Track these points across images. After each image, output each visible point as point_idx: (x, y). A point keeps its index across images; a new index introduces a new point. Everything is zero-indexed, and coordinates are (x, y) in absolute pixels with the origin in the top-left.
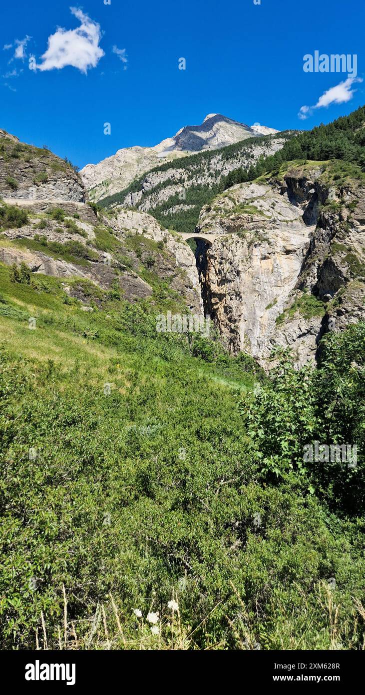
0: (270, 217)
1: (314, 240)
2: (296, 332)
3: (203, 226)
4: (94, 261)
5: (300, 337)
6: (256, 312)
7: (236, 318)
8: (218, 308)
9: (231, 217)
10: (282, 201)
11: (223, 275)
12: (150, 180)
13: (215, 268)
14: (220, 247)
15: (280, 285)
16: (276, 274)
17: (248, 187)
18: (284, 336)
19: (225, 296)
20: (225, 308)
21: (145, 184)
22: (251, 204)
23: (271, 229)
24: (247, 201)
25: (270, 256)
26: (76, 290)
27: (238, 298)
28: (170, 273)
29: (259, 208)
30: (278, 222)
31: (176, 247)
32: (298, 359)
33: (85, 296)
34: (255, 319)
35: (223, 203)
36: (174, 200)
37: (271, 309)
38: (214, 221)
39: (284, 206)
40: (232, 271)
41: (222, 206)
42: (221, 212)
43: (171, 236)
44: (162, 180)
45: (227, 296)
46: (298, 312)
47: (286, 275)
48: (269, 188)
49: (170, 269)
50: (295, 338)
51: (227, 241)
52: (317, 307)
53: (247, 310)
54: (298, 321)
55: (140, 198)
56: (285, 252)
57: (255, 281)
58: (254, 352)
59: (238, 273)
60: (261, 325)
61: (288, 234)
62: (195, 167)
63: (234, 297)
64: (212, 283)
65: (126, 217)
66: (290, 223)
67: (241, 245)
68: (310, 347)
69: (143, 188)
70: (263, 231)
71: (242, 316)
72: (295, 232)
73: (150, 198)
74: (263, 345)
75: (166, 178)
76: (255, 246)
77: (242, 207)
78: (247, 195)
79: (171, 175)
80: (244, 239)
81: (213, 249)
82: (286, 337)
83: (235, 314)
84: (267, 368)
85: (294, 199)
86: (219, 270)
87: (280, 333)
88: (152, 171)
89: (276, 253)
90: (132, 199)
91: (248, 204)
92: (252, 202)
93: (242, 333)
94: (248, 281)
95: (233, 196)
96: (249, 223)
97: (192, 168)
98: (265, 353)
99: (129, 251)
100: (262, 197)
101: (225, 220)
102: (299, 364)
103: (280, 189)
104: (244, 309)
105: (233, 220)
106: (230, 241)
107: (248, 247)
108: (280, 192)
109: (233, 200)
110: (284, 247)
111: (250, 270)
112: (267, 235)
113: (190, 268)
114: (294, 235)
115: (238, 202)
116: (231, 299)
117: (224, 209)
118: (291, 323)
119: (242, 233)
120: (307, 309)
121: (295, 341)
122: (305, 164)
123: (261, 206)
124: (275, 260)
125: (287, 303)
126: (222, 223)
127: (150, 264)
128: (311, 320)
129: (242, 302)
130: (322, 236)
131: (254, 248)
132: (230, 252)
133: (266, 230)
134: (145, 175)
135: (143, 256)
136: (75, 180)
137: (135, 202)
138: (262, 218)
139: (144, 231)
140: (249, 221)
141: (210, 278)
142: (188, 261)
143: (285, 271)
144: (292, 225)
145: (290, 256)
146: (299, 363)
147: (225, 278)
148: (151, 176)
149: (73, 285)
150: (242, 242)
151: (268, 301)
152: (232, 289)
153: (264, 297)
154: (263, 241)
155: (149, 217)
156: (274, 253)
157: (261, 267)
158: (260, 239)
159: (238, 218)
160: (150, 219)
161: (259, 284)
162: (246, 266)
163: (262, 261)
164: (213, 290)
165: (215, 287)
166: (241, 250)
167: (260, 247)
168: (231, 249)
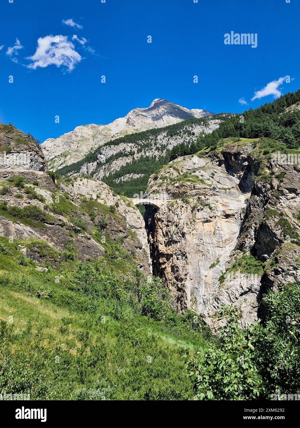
0: (210, 186)
1: (250, 206)
2: (238, 290)
3: (151, 193)
4: (50, 224)
5: (242, 295)
6: (201, 271)
7: (183, 277)
8: (166, 268)
9: (176, 185)
10: (221, 171)
11: (170, 237)
12: (104, 152)
13: (162, 230)
14: (167, 211)
15: (221, 246)
16: (218, 236)
17: (191, 159)
18: (227, 294)
19: (172, 255)
20: (172, 267)
21: (99, 155)
22: (193, 174)
23: (212, 195)
24: (189, 172)
26: (32, 251)
27: (184, 258)
28: (121, 235)
29: (200, 178)
30: (217, 190)
31: (127, 211)
32: (241, 316)
33: (41, 256)
34: (199, 278)
35: (168, 173)
36: (126, 170)
37: (214, 269)
38: (161, 188)
39: (222, 176)
40: (177, 233)
41: (167, 175)
42: (167, 180)
43: (122, 201)
44: (115, 153)
45: (174, 256)
47: (227, 237)
48: (209, 160)
49: (121, 231)
50: (237, 296)
51: (173, 206)
52: (256, 266)
53: (193, 269)
55: (95, 168)
56: (225, 216)
57: (198, 242)
58: (200, 309)
59: (183, 235)
60: (206, 283)
61: (226, 201)
62: (144, 142)
63: (180, 257)
64: (159, 244)
65: (82, 184)
66: (228, 190)
67: (185, 210)
68: (252, 305)
69: (98, 159)
70: (205, 197)
71: (188, 275)
72: (233, 198)
73: (103, 168)
74: (209, 302)
75: (118, 151)
76: (198, 210)
77: (185, 176)
78: (189, 166)
79: (123, 148)
80: (187, 204)
81: (161, 212)
82: (229, 295)
83: (182, 273)
84: (213, 326)
85: (230, 170)
86: (166, 232)
87: (224, 291)
88: (105, 145)
89: (217, 217)
90: (87, 168)
91: (190, 174)
92: (194, 172)
93: (188, 291)
94: (193, 242)
95: (178, 167)
96: (192, 190)
97: (141, 143)
98: (210, 311)
99: (83, 214)
100: (203, 168)
101: (170, 187)
102: (243, 322)
103: (218, 161)
104: (189, 268)
105: (177, 187)
106: (175, 206)
107: (192, 212)
108: (218, 164)
109: (177, 170)
110: (224, 211)
111: (194, 232)
112: (208, 201)
113: (140, 230)
114: (233, 201)
115: (182, 172)
116: (178, 259)
117: (169, 178)
119: (185, 199)
120: (247, 269)
121: (237, 299)
122: (238, 141)
123: (202, 176)
124: (216, 223)
125: (229, 263)
126: (167, 190)
127: (103, 227)
129: (188, 261)
130: (256, 202)
131: (197, 212)
132: (176, 216)
133: (207, 197)
134: (100, 147)
135: (97, 220)
136: (36, 152)
137: (90, 171)
138: (204, 186)
139: (98, 197)
141: (158, 239)
142: (138, 224)
143: (225, 233)
144: (230, 192)
145: (229, 219)
146: (242, 320)
147: (172, 239)
148: (105, 149)
149: (29, 247)
150: (186, 207)
151: (211, 261)
152: (178, 250)
153: (207, 257)
154: (205, 206)
155: (102, 184)
156: (215, 217)
157: (204, 229)
158: (202, 205)
159: (182, 186)
160: (104, 186)
161: (202, 245)
162: (190, 228)
163: (204, 224)
164: (161, 250)
165: (162, 247)
166: (185, 214)
167: (202, 212)
168: (176, 213)
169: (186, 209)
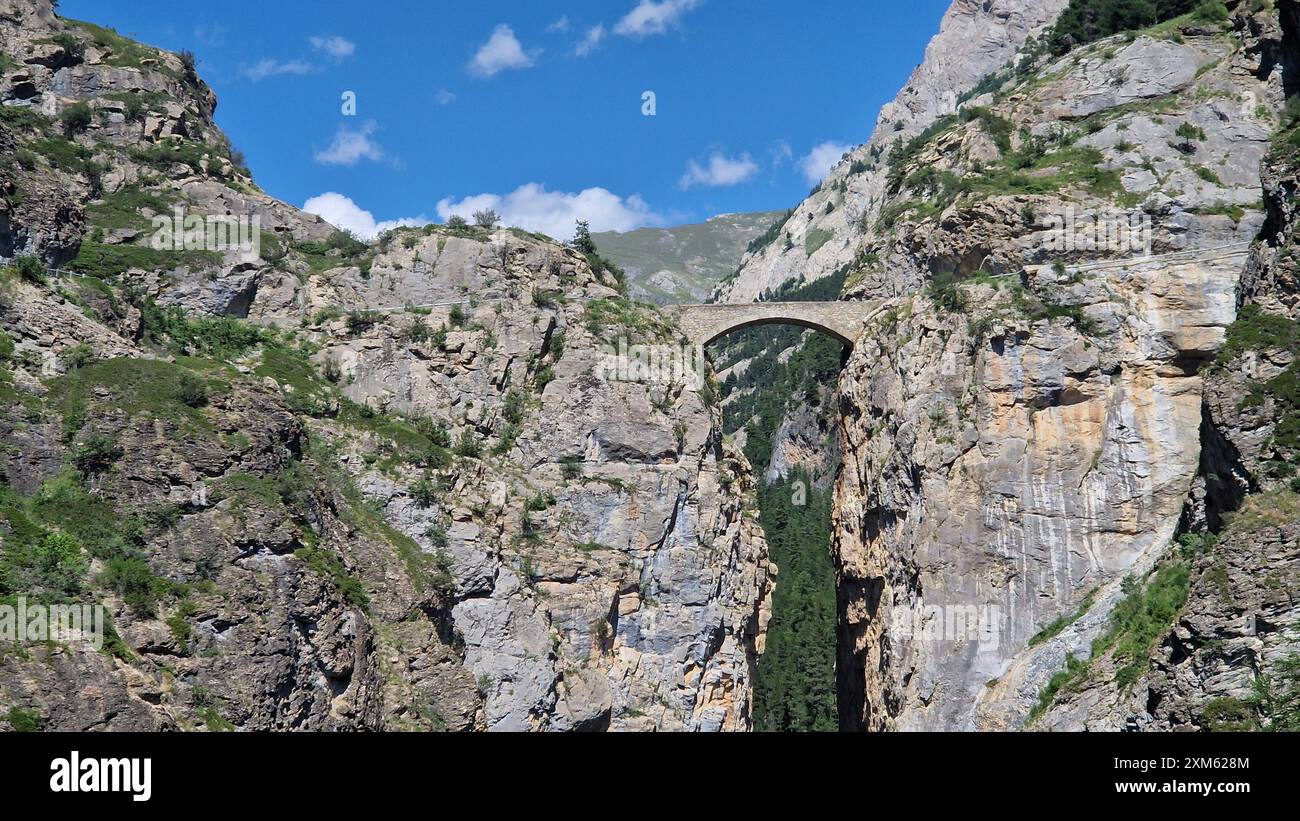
0: (1135, 200)
6: (975, 660)
7: (898, 689)
9: (945, 215)
10: (1250, 108)
11: (870, 489)
13: (857, 458)
14: (872, 359)
15: (1132, 525)
16: (1112, 474)
17: (1109, 58)
19: (880, 586)
20: (882, 645)
22: (1081, 142)
24: (1069, 130)
25: (1084, 387)
27: (913, 595)
29: (1110, 154)
30: (1178, 218)
34: (962, 691)
35: (951, 148)
37: (1051, 644)
39: (1249, 134)
40: (895, 469)
41: (942, 165)
42: (935, 190)
45: (888, 590)
46: (1111, 652)
48: (1218, 48)
51: (893, 330)
53: (938, 652)
54: (1094, 695)
56: (1175, 362)
57: (991, 511)
59: (916, 473)
61: (1205, 276)
63: (902, 591)
64: (844, 532)
67: (934, 346)
70: (1059, 269)
71: (913, 681)
76: (998, 344)
77: (1032, 156)
78: (1085, 99)
80: (954, 315)
83: (897, 672)
89: (1127, 374)
91: (1066, 143)
92: (1095, 129)
94: (961, 511)
95: (1014, 110)
96: (1016, 235)
101: (924, 231)
103: (1254, 51)
105: (949, 226)
106: (901, 330)
107: (973, 353)
108: (1257, 65)
109: (998, 129)
110: (1167, 338)
111: (973, 458)
112: (1077, 288)
113: (662, 466)
115: (1025, 132)
116: (896, 601)
117: (948, 176)
118: (1064, 708)
124: (1115, 404)
126: (914, 246)
128: (1136, 690)
131: (993, 355)
132: (899, 381)
133: (1085, 266)
135: (80, 439)
138: (1089, 207)
139: (457, 318)
140: (1017, 227)
141: (843, 503)
142: (653, 436)
143: (1159, 455)
147: (878, 503)
150: (942, 333)
151: (1051, 607)
152: (896, 554)
153: (1031, 584)
154: (1043, 316)
155: (522, 251)
156: (1117, 371)
157: (1032, 442)
158: (1025, 311)
159: (970, 216)
160: (530, 259)
161: (1012, 527)
162: (951, 440)
163: (1038, 413)
164: (846, 563)
165: (851, 545)
166: (931, 369)
167: (1021, 350)
168: (900, 364)
169: (939, 341)
